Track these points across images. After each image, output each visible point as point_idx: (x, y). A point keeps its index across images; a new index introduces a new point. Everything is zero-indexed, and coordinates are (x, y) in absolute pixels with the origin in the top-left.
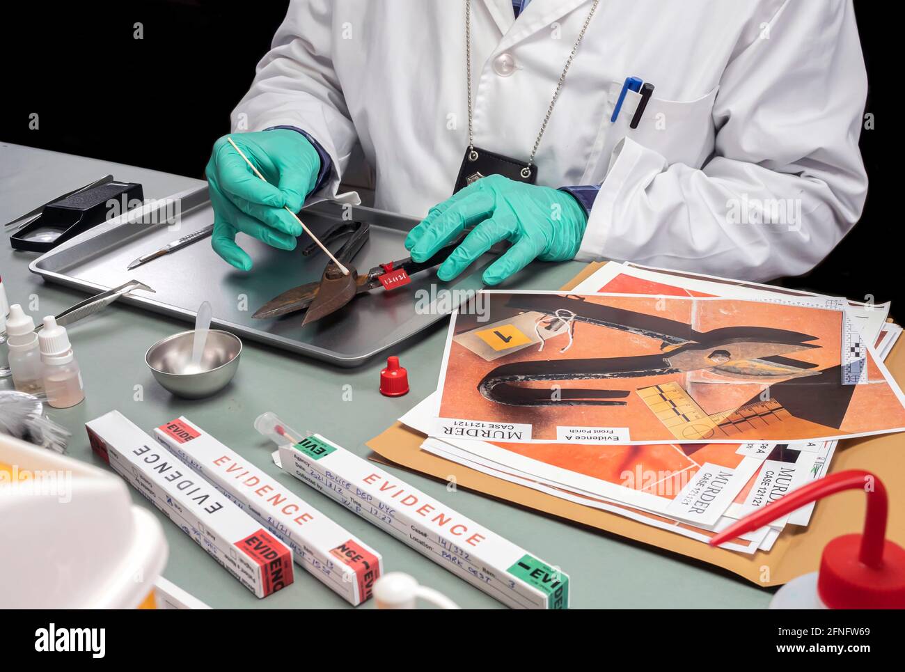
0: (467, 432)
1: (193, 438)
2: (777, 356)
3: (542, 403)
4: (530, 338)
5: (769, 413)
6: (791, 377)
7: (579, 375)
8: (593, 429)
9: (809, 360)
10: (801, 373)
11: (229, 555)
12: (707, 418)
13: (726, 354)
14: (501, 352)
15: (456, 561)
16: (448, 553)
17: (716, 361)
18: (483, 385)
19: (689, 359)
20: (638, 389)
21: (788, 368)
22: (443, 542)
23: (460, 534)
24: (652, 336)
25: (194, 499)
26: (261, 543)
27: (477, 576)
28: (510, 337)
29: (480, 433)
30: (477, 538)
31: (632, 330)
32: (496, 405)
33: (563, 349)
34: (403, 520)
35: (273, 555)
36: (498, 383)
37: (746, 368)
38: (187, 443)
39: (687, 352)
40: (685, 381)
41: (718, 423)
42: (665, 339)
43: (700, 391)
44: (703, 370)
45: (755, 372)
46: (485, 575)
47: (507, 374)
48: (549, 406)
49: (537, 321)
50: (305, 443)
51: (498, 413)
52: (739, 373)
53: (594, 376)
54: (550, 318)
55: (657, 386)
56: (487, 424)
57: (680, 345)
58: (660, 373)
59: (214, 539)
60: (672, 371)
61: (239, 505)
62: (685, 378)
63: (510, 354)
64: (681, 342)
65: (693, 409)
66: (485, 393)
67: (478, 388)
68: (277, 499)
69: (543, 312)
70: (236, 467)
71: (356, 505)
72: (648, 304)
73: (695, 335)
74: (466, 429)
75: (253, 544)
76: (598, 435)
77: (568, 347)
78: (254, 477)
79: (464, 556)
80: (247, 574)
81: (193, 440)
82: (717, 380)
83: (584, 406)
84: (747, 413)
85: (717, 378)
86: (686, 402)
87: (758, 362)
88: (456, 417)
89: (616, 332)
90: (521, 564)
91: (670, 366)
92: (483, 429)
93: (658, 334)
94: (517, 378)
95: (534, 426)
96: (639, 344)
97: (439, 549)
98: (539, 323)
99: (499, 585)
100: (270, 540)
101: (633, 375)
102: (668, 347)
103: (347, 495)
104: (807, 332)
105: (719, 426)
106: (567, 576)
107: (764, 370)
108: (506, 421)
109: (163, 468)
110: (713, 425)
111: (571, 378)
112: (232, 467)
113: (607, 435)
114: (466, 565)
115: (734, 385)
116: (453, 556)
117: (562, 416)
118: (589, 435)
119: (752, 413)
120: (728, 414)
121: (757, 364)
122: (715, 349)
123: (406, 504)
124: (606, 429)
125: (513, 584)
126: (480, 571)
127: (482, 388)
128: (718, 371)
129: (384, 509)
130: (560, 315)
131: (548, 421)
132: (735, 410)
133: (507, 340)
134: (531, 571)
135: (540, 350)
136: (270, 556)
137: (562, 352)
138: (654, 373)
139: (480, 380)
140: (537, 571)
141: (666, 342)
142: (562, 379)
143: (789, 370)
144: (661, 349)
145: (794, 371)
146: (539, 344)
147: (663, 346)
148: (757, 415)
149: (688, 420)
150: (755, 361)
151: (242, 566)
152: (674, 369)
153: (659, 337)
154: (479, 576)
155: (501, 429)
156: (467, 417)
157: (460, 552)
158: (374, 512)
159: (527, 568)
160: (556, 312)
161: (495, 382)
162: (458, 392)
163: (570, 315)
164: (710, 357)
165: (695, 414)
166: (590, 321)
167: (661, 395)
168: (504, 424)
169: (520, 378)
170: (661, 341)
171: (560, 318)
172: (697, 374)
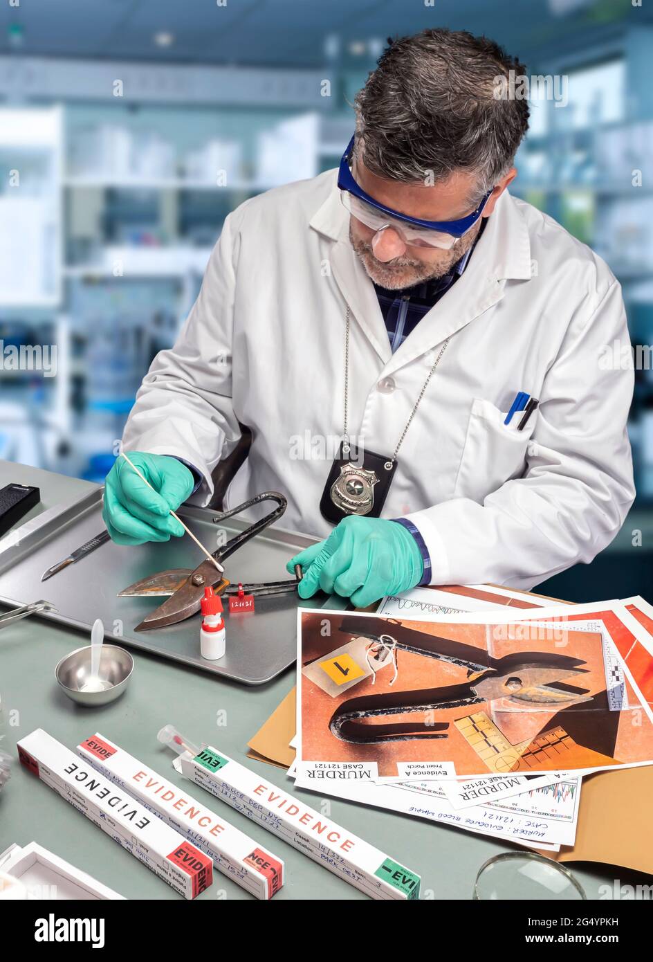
0: (327, 774)
1: (111, 755)
2: (557, 682)
3: (382, 740)
4: (363, 669)
5: (559, 742)
6: (571, 704)
7: (408, 708)
8: (425, 764)
9: (582, 686)
10: (579, 699)
11: (161, 865)
12: (512, 748)
13: (517, 680)
14: (343, 686)
15: (333, 863)
16: (326, 856)
17: (513, 688)
18: (333, 724)
19: (490, 687)
20: (456, 721)
21: (567, 694)
22: (323, 848)
23: (335, 841)
24: (459, 663)
25: (125, 815)
26: (187, 855)
27: (349, 875)
28: (347, 670)
29: (337, 774)
30: (349, 844)
31: (443, 658)
32: (346, 745)
33: (391, 682)
34: (289, 828)
35: (199, 866)
36: (345, 721)
37: (535, 696)
38: (107, 759)
39: (488, 679)
40: (490, 711)
41: (521, 753)
42: (470, 666)
43: (504, 722)
44: (503, 699)
45: (542, 700)
46: (356, 875)
47: (351, 711)
48: (388, 742)
49: (366, 649)
50: (202, 756)
51: (348, 752)
52: (531, 701)
53: (419, 709)
54: (377, 646)
55: (469, 717)
56: (341, 764)
57: (481, 673)
58: (470, 703)
59: (147, 851)
60: (479, 700)
61: (159, 817)
62: (490, 707)
63: (350, 689)
64: (482, 669)
65: (500, 740)
66: (336, 732)
67: (329, 727)
68: (192, 812)
69: (371, 638)
70: (152, 783)
71: (248, 811)
72: (452, 630)
73: (492, 662)
74: (326, 771)
75: (180, 854)
76: (430, 769)
77: (395, 678)
78: (170, 792)
79: (340, 860)
80: (178, 881)
81: (112, 756)
82: (515, 709)
83: (415, 740)
84: (542, 742)
85: (515, 706)
86: (495, 733)
87: (544, 688)
88: (316, 760)
89: (430, 660)
90: (384, 867)
91: (476, 695)
92: (339, 770)
93: (463, 661)
94: (358, 715)
95: (378, 762)
96: (450, 673)
97: (320, 853)
98: (368, 651)
99: (367, 884)
100: (194, 852)
101: (449, 706)
102: (473, 674)
103: (240, 803)
104: (577, 657)
105: (523, 756)
106: (420, 877)
107: (550, 697)
108: (356, 760)
109: (93, 785)
110: (518, 757)
111: (400, 711)
112: (149, 782)
113: (437, 770)
114: (341, 866)
115: (528, 714)
116: (330, 858)
117: (400, 751)
118: (423, 770)
119: (545, 742)
120: (527, 744)
121: (543, 691)
122: (509, 676)
123: (290, 813)
124: (436, 763)
125: (380, 885)
126: (353, 872)
127: (332, 727)
128: (514, 699)
129: (273, 818)
130: (385, 642)
131: (389, 757)
132: (532, 739)
133: (345, 673)
134: (393, 873)
135: (373, 683)
136: (197, 867)
137: (391, 684)
138: (465, 703)
139: (329, 719)
140: (397, 873)
141: (471, 669)
142: (394, 713)
143: (568, 696)
144: (468, 677)
145: (573, 698)
146: (371, 676)
147: (469, 673)
148: (549, 744)
149: (498, 752)
150: (540, 688)
151: (173, 874)
152: (480, 698)
153: (464, 664)
154: (351, 875)
155: (353, 769)
156: (324, 759)
157: (336, 857)
158: (263, 818)
159: (390, 871)
160: (381, 638)
161: (342, 720)
162: (314, 734)
163: (391, 642)
164: (506, 684)
165: (503, 745)
166: (409, 648)
167: (474, 726)
168: (355, 764)
169: (362, 714)
170: (466, 669)
171: (384, 645)
172: (498, 703)
